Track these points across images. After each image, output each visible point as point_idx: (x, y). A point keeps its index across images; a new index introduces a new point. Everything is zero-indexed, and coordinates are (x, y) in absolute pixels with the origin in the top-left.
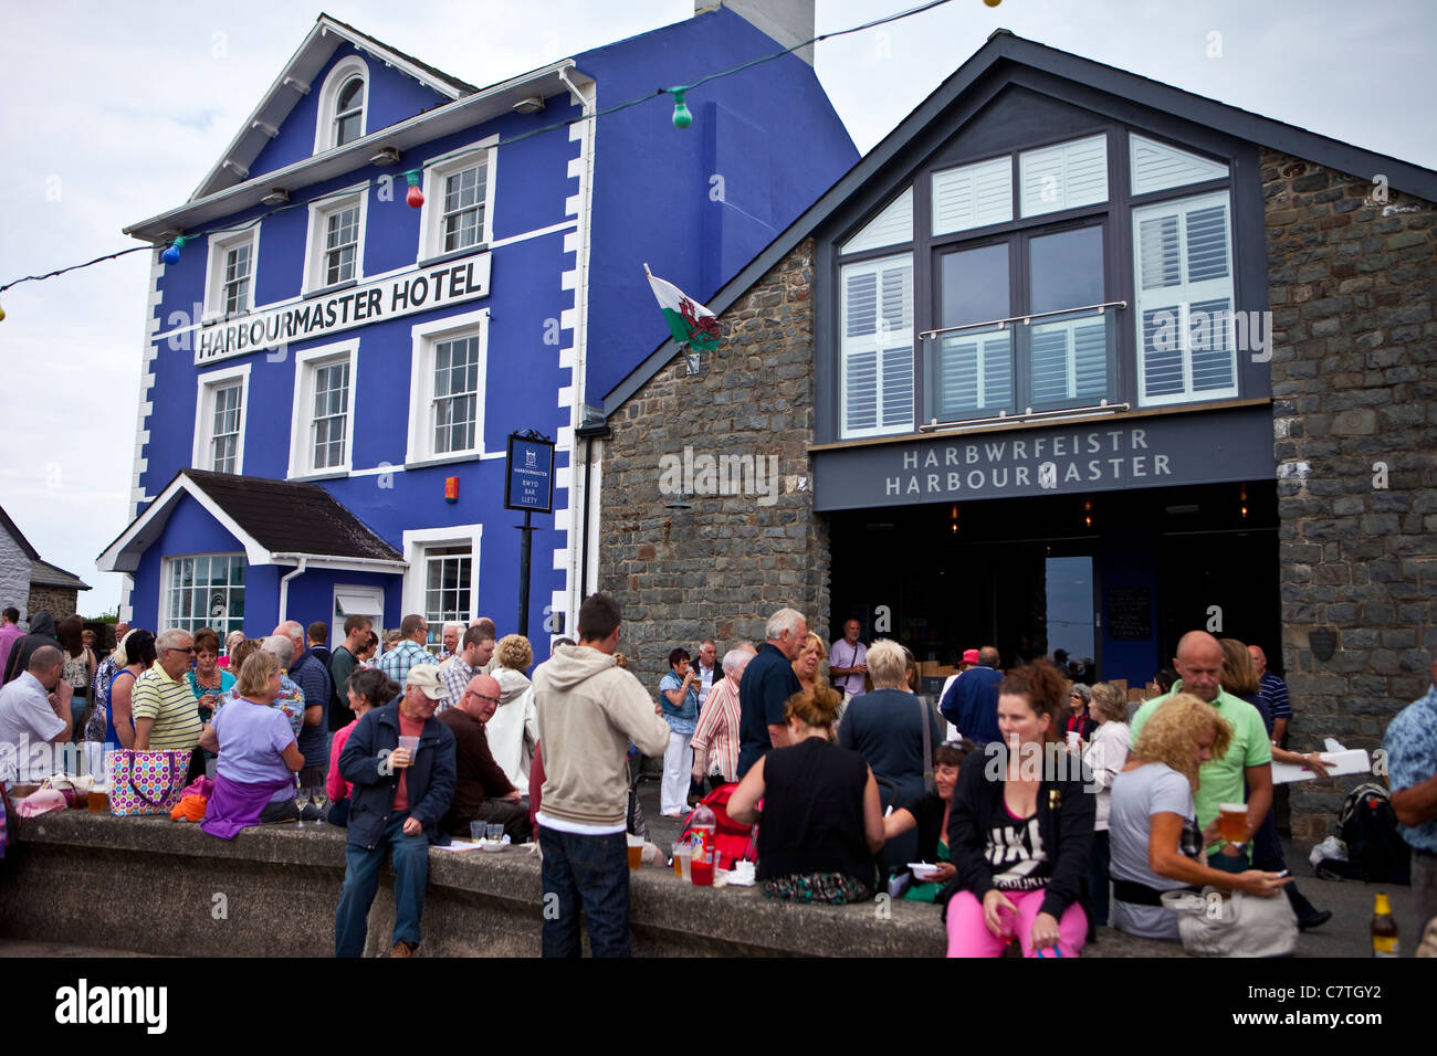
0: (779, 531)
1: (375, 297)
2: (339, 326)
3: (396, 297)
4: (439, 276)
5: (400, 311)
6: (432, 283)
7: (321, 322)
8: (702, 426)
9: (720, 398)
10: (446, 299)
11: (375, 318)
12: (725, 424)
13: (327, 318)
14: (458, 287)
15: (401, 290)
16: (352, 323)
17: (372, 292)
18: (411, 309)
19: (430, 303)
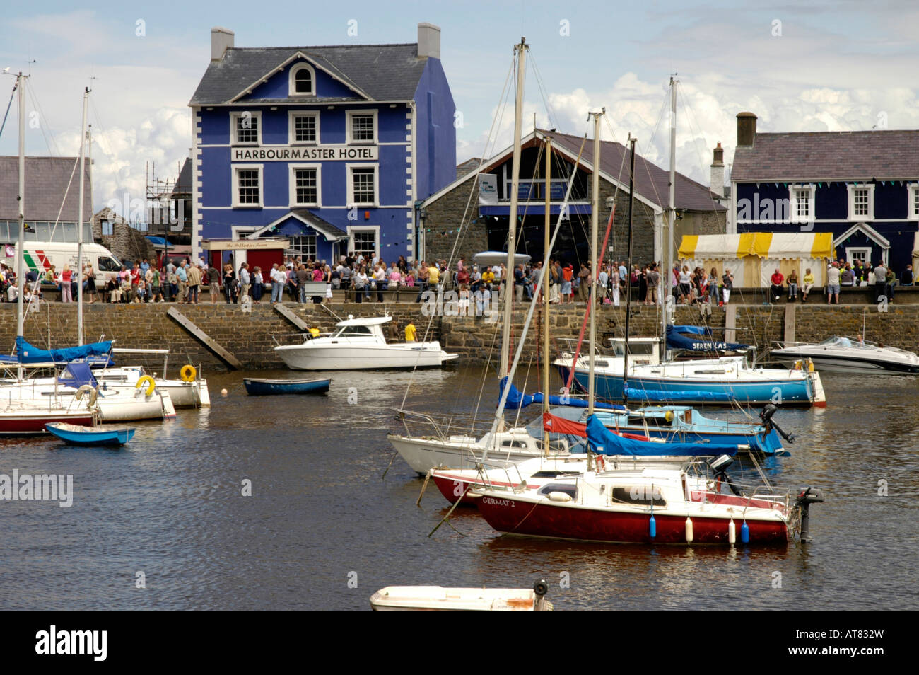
0: (478, 232)
1: (332, 152)
2: (317, 159)
3: (341, 153)
4: (360, 150)
5: (343, 158)
6: (358, 152)
7: (308, 156)
8: (455, 206)
9: (459, 198)
10: (362, 158)
11: (332, 159)
12: (462, 205)
13: (311, 155)
14: (366, 155)
15: (343, 151)
16: (322, 159)
17: (330, 150)
18: (348, 158)
19: (357, 158)
